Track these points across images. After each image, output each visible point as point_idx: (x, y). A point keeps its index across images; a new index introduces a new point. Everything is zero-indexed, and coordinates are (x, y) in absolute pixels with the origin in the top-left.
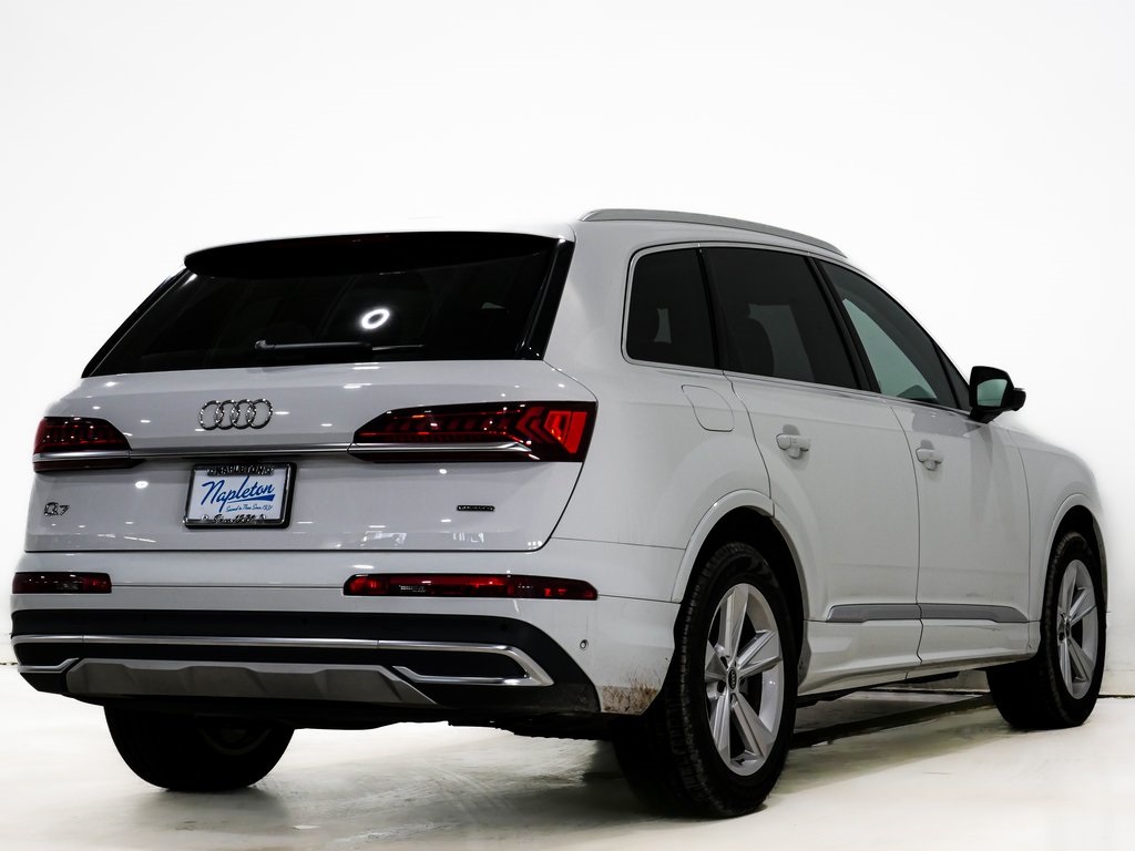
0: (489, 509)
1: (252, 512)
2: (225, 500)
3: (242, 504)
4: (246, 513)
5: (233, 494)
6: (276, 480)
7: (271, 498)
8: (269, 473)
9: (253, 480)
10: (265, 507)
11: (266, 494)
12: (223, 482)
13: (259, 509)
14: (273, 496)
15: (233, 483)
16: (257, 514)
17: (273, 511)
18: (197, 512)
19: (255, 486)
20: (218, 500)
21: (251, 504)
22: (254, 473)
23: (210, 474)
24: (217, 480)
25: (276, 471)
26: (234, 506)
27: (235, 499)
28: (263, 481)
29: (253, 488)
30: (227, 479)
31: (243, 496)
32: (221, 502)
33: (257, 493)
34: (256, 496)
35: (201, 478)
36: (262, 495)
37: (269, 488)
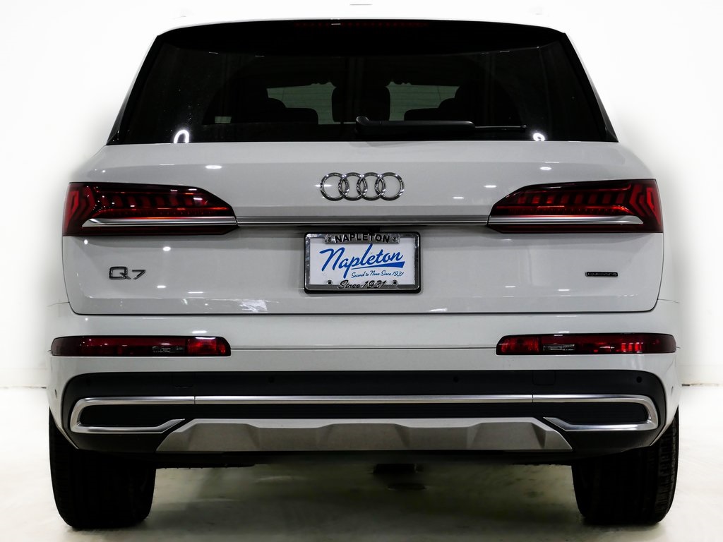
0: (614, 275)
1: (383, 279)
2: (349, 267)
3: (368, 270)
4: (376, 279)
5: (358, 262)
6: (405, 247)
7: (401, 265)
8: (395, 242)
9: (376, 249)
10: (395, 274)
11: (394, 261)
13: (388, 276)
15: (354, 250)
16: (389, 280)
17: (406, 277)
18: (317, 278)
20: (340, 267)
21: (378, 270)
22: (378, 242)
23: (328, 242)
24: (336, 247)
25: (402, 240)
26: (361, 272)
28: (389, 249)
29: (379, 256)
30: (348, 247)
31: (368, 262)
32: (344, 269)
33: (384, 260)
34: (382, 263)
35: (317, 246)
36: (389, 262)
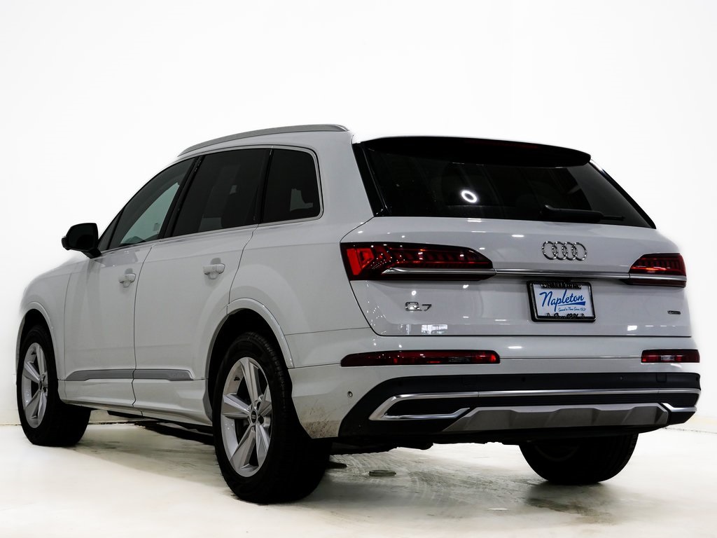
0: (678, 313)
1: (576, 312)
2: (556, 304)
3: (567, 307)
4: (572, 312)
5: (560, 301)
6: (584, 292)
8: (579, 288)
9: (569, 292)
10: (582, 309)
11: (580, 301)
12: (551, 292)
13: (577, 310)
14: (585, 302)
15: (558, 294)
16: (579, 313)
17: (588, 311)
18: (542, 311)
19: (572, 296)
20: (552, 304)
21: (572, 307)
22: (570, 288)
23: (544, 287)
24: (548, 291)
25: (582, 287)
26: (563, 308)
27: (562, 304)
28: (576, 293)
30: (554, 291)
31: (566, 301)
32: (554, 305)
33: (574, 300)
34: (574, 302)
35: (538, 289)
36: (577, 301)
37: (581, 297)
